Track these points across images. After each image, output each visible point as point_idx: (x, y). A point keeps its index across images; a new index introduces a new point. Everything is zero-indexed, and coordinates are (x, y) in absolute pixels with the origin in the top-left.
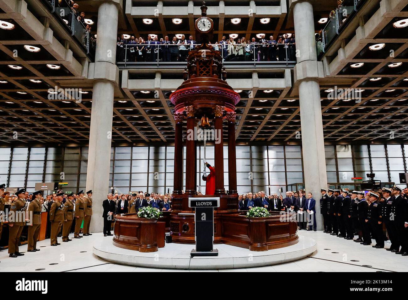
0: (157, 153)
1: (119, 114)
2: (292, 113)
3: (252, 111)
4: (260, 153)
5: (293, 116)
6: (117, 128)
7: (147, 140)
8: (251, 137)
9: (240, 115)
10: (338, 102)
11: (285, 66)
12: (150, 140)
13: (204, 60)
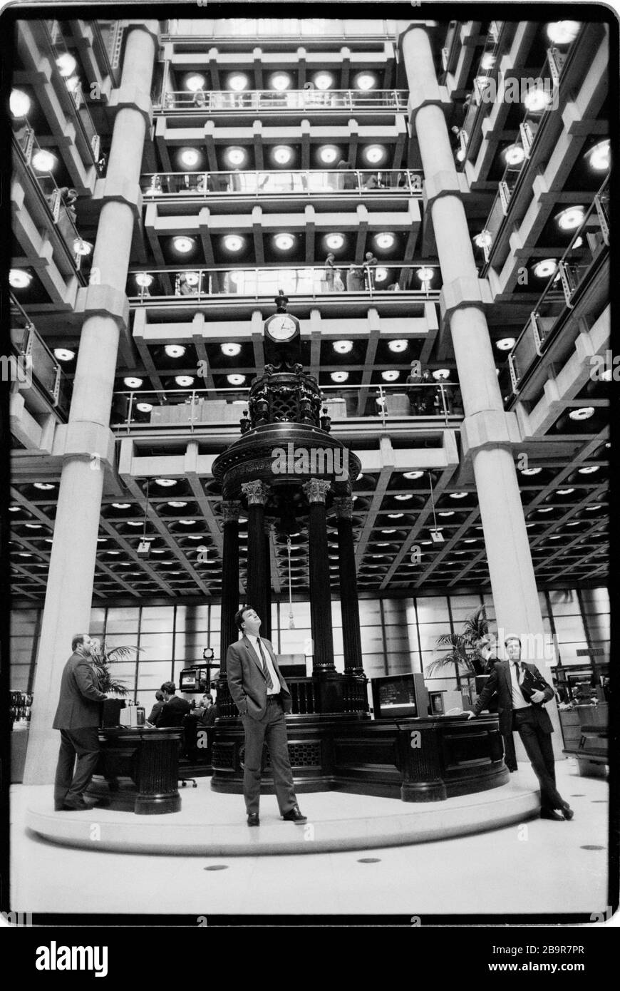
0: (191, 619)
1: (114, 535)
2: (462, 523)
3: (383, 521)
4: (402, 613)
5: (464, 528)
6: (111, 567)
7: (170, 591)
8: (382, 581)
9: (359, 529)
10: (549, 495)
11: (442, 424)
12: (178, 592)
13: (283, 392)
